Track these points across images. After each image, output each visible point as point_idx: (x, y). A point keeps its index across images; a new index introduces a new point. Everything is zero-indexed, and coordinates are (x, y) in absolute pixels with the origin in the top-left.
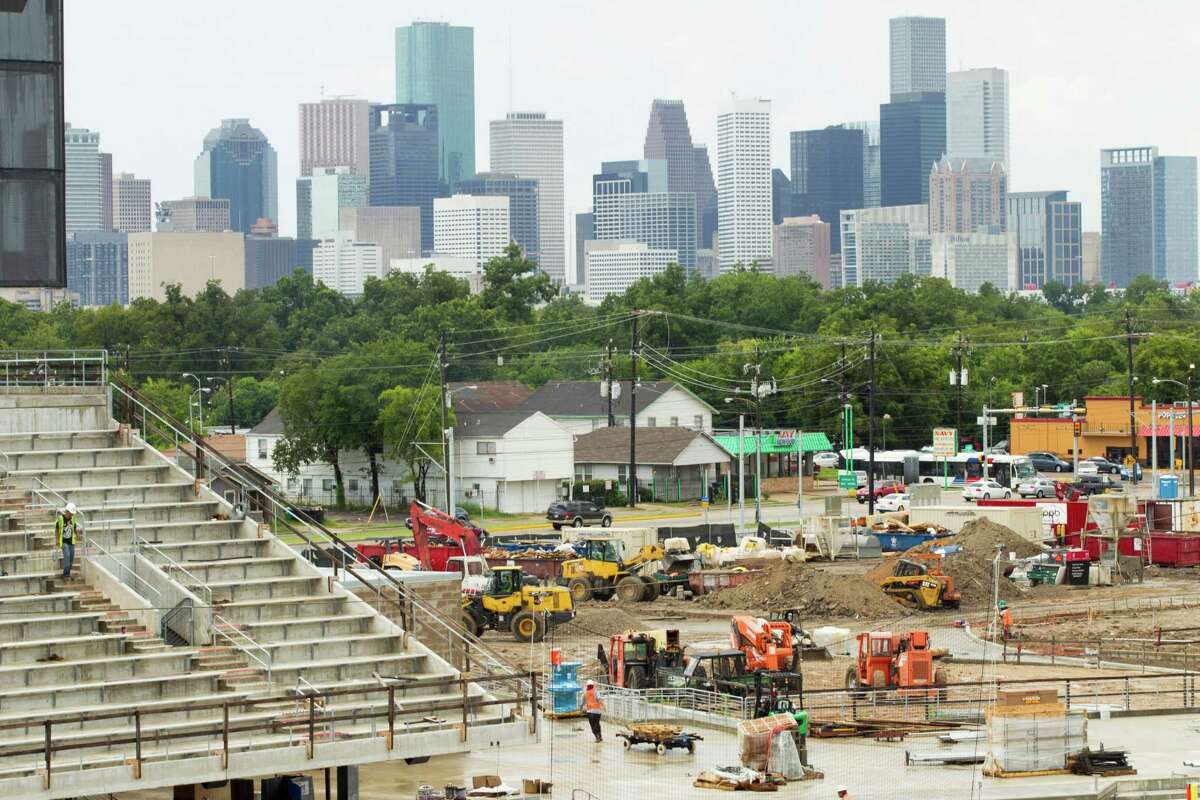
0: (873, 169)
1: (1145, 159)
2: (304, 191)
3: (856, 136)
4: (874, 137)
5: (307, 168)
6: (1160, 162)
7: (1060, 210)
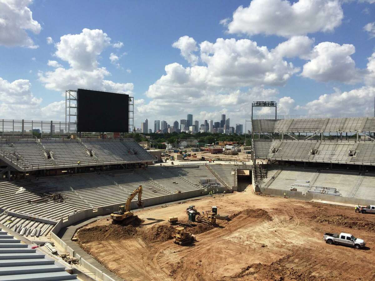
0: (220, 125)
1: (239, 125)
2: (181, 126)
3: (219, 123)
4: (220, 123)
5: (181, 124)
6: (240, 125)
7: (233, 128)
